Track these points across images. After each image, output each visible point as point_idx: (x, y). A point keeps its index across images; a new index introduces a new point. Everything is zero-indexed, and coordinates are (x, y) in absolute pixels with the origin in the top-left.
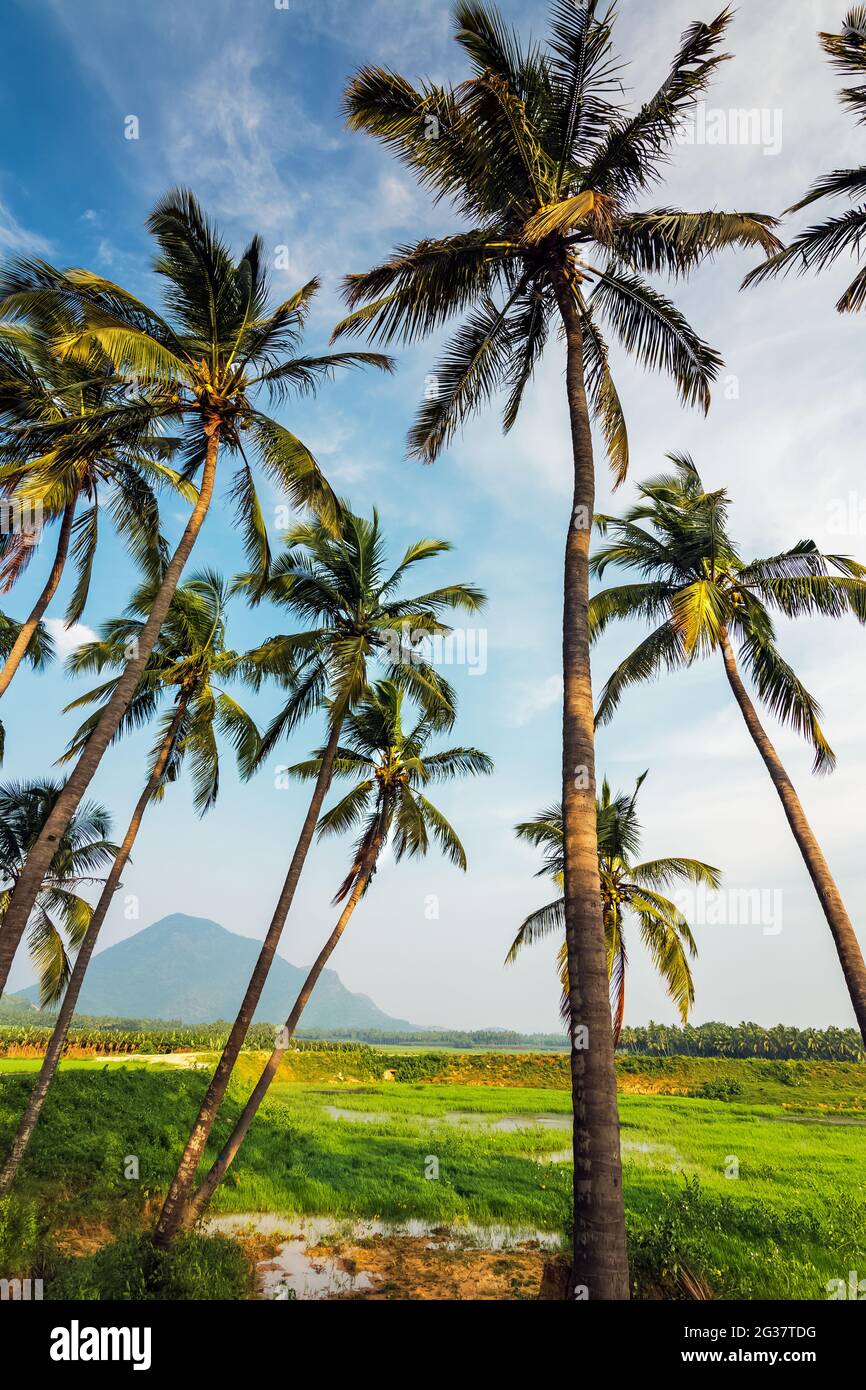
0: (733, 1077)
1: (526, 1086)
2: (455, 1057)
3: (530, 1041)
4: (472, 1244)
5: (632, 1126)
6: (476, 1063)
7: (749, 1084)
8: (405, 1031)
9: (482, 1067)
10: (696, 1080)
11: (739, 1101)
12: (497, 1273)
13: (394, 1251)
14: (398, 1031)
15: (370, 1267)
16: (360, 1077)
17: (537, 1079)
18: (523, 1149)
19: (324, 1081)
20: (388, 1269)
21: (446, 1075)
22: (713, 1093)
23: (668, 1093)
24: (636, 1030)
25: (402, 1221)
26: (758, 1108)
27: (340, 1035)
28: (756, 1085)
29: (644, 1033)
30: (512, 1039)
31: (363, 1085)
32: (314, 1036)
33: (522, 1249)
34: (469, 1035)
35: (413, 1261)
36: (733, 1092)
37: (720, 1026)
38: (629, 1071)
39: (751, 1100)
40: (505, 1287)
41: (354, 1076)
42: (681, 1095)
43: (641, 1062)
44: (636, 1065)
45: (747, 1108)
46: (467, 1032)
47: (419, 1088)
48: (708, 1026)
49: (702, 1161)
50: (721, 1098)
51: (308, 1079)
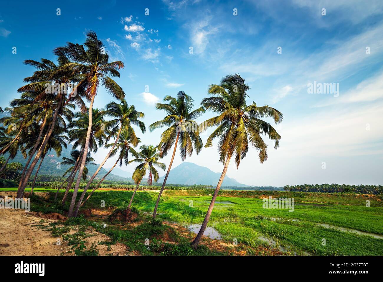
2: (225, 191)
8: (243, 187)
9: (230, 193)
10: (278, 196)
17: (242, 196)
38: (263, 194)
41: (202, 195)
44: (265, 193)
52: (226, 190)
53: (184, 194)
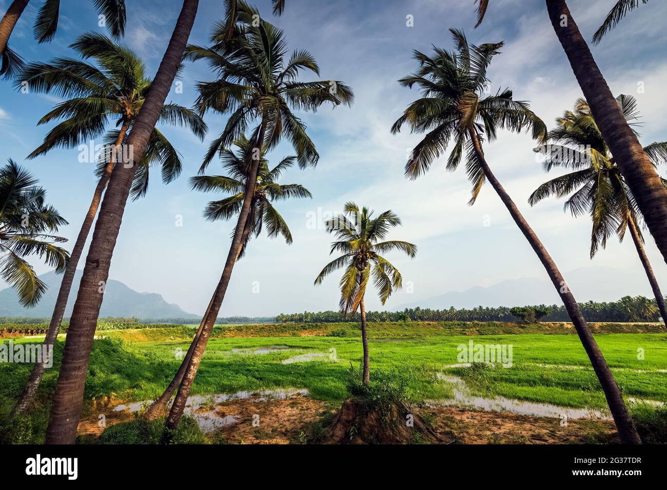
0: (343, 329)
1: (261, 336)
2: (229, 327)
3: (253, 320)
4: (272, 398)
5: (312, 348)
6: (239, 329)
7: (349, 331)
8: (195, 318)
9: (241, 330)
10: (329, 331)
11: (345, 337)
12: (292, 407)
13: (239, 405)
14: (192, 319)
15: (231, 413)
16: (182, 338)
17: (265, 333)
18: (273, 360)
19: (163, 340)
20: (241, 413)
21: (224, 335)
22: (336, 335)
23: (319, 336)
24: (299, 315)
25: (235, 393)
26: (353, 338)
27: (162, 321)
28: (351, 331)
29: (302, 316)
30: (245, 320)
31: (184, 340)
32: (148, 322)
33: (294, 397)
34: (226, 319)
35: (251, 408)
36: (343, 334)
37: (332, 312)
38: (304, 329)
39: (350, 336)
40: (298, 412)
41: (179, 337)
42: (324, 336)
43: (309, 325)
44: (307, 327)
45: (350, 339)
46: (225, 318)
47: (213, 340)
48: (327, 312)
49: (344, 358)
50: (339, 336)
51: (155, 340)
52: (232, 325)
53: (136, 338)
